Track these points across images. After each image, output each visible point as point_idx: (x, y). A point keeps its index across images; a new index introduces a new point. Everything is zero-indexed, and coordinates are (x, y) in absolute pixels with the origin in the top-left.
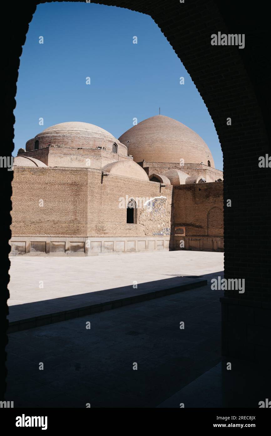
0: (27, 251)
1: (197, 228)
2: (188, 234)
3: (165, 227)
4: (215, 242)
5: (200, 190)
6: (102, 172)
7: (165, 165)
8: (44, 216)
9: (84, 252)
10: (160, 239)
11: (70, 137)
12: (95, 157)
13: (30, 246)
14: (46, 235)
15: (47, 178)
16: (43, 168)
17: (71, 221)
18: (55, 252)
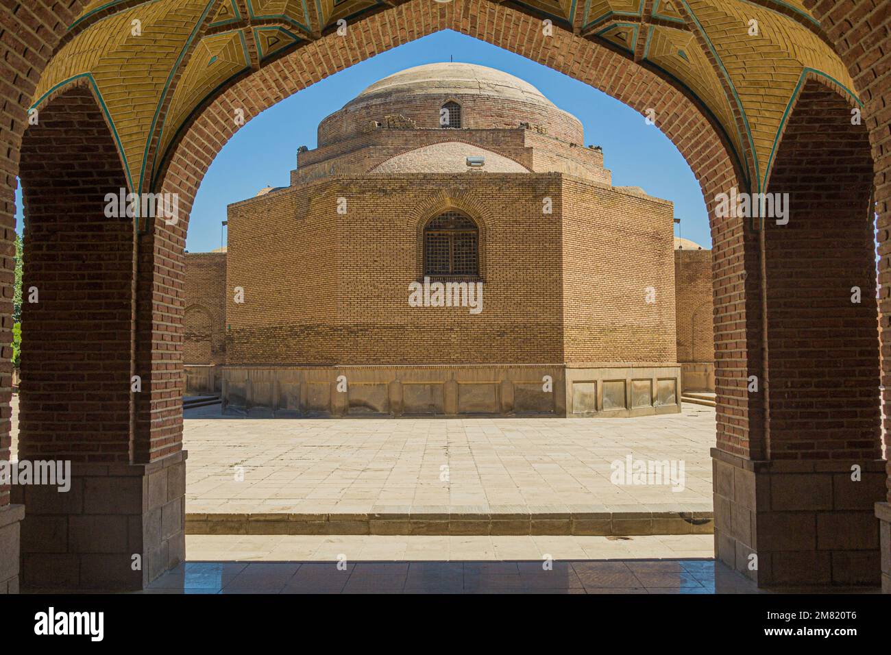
0: (599, 405)
9: (676, 403)
13: (604, 391)
17: (655, 327)
18: (639, 405)
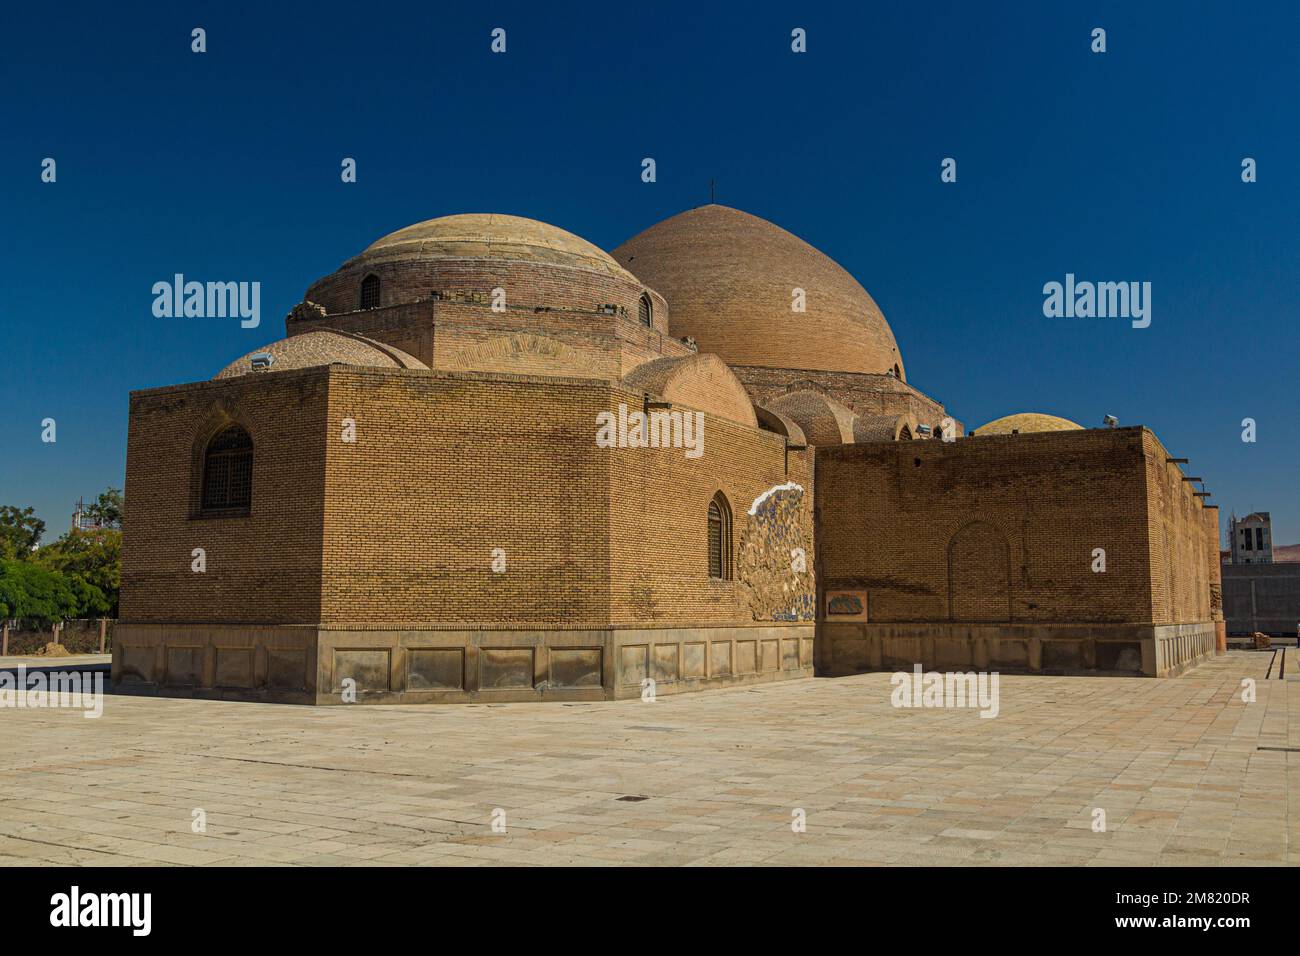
0: (395, 683)
1: (911, 592)
2: (879, 615)
3: (801, 593)
4: (981, 640)
5: (918, 462)
6: (646, 394)
7: (772, 375)
8: (454, 550)
9: (602, 685)
10: (792, 633)
11: (503, 265)
12: (598, 341)
13: (408, 664)
14: (462, 623)
15: (463, 413)
16: (451, 375)
17: (551, 570)
18: (499, 685)
